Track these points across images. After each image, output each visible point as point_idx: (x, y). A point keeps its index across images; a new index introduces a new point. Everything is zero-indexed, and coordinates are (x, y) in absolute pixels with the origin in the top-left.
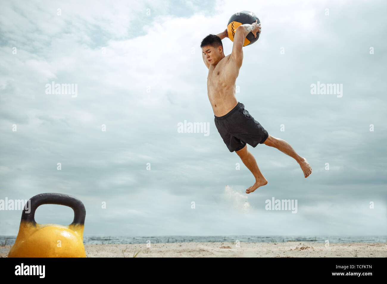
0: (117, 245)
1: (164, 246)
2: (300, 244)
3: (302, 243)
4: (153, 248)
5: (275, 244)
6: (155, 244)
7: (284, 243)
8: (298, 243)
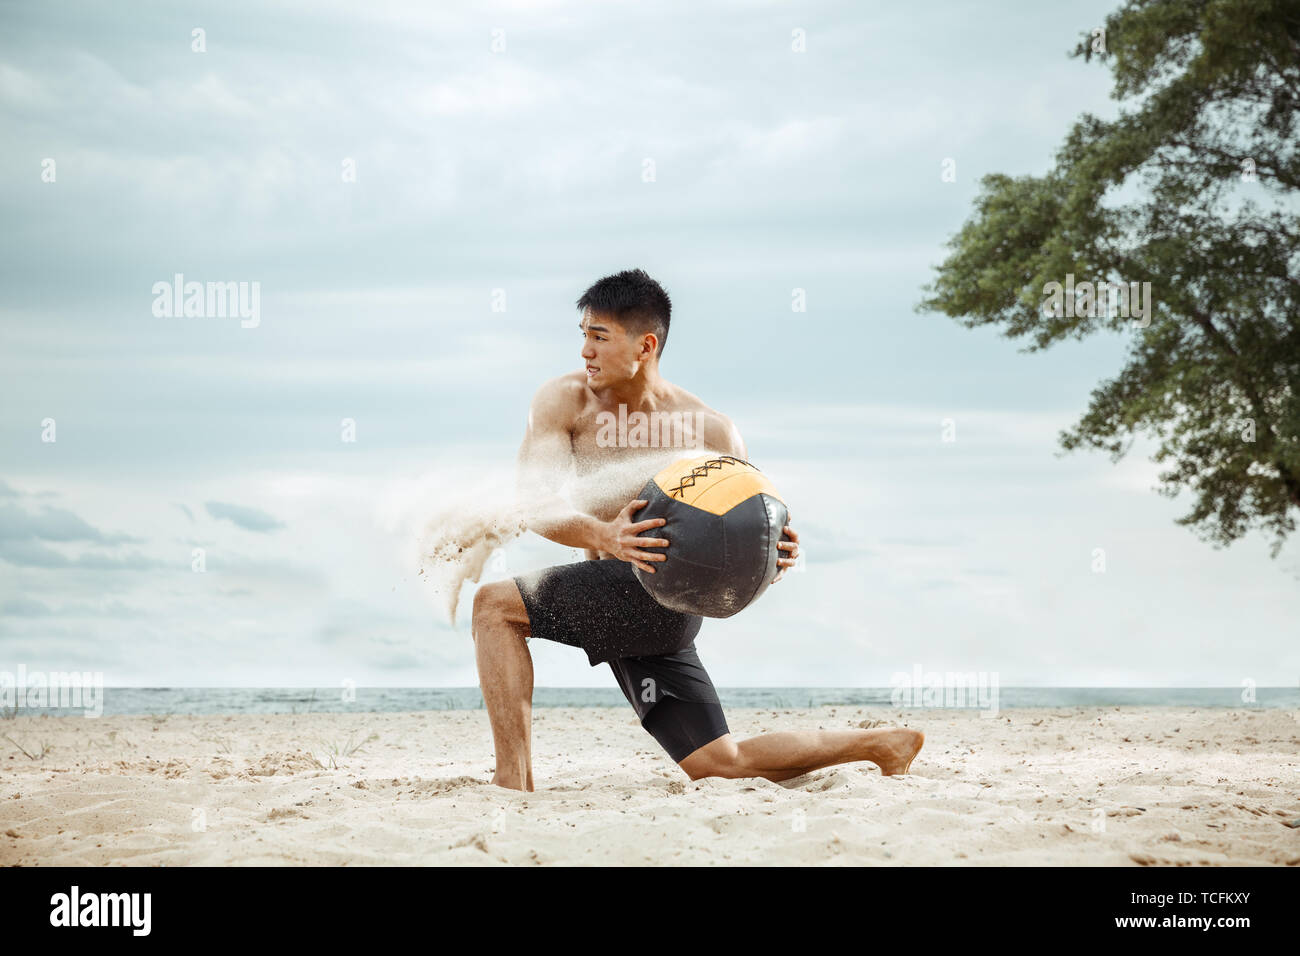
0: (336, 715)
1: (468, 718)
2: (859, 712)
3: (865, 709)
4: (439, 724)
5: (788, 713)
6: (443, 714)
7: (813, 710)
8: (853, 709)
